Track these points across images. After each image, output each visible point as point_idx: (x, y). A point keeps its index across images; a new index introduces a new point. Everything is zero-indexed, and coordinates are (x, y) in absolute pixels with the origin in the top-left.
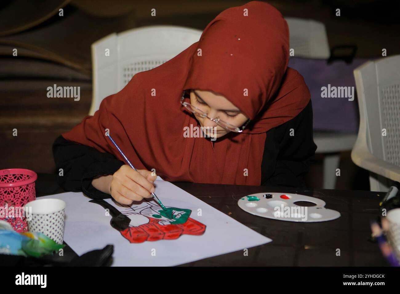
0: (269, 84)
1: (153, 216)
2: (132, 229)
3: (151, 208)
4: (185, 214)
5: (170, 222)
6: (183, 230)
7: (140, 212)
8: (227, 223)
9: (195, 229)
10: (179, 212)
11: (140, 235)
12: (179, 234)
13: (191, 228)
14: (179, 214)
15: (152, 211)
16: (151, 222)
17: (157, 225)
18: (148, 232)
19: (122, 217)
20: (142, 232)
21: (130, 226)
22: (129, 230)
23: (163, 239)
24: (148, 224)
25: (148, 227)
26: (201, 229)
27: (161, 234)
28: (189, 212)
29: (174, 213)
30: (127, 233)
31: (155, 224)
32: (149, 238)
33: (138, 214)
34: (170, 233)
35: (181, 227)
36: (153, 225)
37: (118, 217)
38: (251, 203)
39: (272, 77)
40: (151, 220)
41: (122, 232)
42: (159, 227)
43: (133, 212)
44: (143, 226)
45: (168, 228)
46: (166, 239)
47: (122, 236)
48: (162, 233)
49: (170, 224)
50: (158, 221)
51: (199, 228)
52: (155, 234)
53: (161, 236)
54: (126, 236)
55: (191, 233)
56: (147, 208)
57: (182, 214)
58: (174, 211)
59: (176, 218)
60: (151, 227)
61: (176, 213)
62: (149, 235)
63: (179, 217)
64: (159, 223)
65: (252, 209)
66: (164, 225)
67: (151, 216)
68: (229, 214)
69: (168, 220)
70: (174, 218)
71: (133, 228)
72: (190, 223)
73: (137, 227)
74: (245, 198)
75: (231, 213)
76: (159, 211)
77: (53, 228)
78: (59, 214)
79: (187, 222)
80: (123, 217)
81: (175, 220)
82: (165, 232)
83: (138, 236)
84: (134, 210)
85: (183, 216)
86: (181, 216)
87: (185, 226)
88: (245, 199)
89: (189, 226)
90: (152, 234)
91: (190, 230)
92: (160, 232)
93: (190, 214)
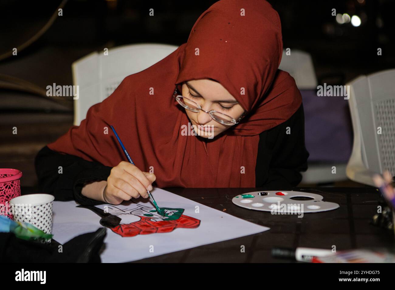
0: (264, 73)
1: (144, 215)
2: (123, 226)
3: (142, 209)
4: (178, 212)
5: (162, 219)
6: (177, 225)
7: (131, 213)
8: (222, 217)
9: (190, 223)
10: (172, 211)
11: (132, 230)
12: (173, 228)
13: (185, 223)
14: (171, 212)
15: (143, 211)
16: (143, 219)
17: (149, 222)
18: (141, 228)
19: (111, 217)
20: (134, 228)
21: (120, 224)
22: (120, 227)
23: (156, 232)
24: (140, 222)
25: (140, 224)
26: (195, 223)
27: (153, 229)
28: (181, 211)
29: (166, 212)
30: (118, 229)
31: (147, 221)
32: (141, 233)
33: (129, 214)
34: (164, 227)
35: (175, 223)
36: (145, 222)
37: (108, 218)
38: (246, 200)
39: (267, 66)
40: (142, 218)
41: (113, 229)
42: (151, 224)
43: (123, 212)
44: (134, 223)
45: (161, 224)
46: (159, 232)
47: (113, 232)
48: (155, 228)
49: (162, 220)
50: (151, 218)
51: (194, 222)
52: (148, 229)
53: (155, 230)
54: (118, 232)
55: (184, 226)
56: (137, 210)
57: (175, 212)
58: (166, 210)
59: (168, 215)
60: (142, 224)
61: (169, 212)
62: (141, 230)
63: (172, 214)
64: (151, 220)
65: (247, 204)
66: (156, 221)
67: (142, 215)
68: (224, 210)
69: (160, 218)
70: (166, 216)
71: (125, 225)
72: (184, 219)
73: (128, 224)
74: (240, 196)
75: (225, 210)
76: (150, 211)
77: (41, 222)
78: (47, 207)
79: (180, 218)
80: (113, 217)
81: (167, 218)
82: (158, 227)
83: (130, 231)
84: (124, 212)
85: (175, 214)
86: (173, 214)
87: (178, 222)
88: (239, 198)
89: (182, 222)
90: (144, 229)
91: (184, 225)
92: (152, 227)
93: (183, 212)
